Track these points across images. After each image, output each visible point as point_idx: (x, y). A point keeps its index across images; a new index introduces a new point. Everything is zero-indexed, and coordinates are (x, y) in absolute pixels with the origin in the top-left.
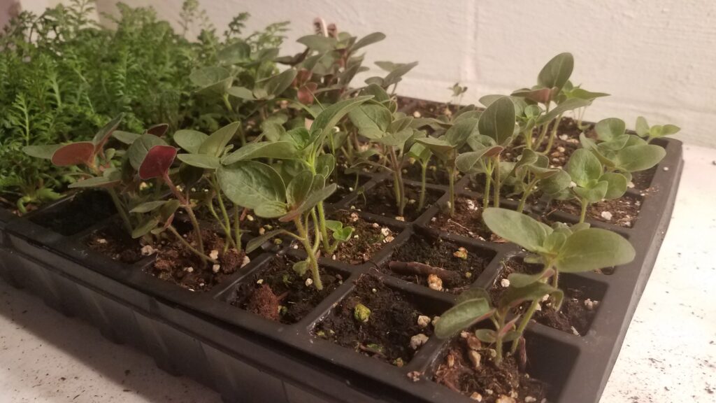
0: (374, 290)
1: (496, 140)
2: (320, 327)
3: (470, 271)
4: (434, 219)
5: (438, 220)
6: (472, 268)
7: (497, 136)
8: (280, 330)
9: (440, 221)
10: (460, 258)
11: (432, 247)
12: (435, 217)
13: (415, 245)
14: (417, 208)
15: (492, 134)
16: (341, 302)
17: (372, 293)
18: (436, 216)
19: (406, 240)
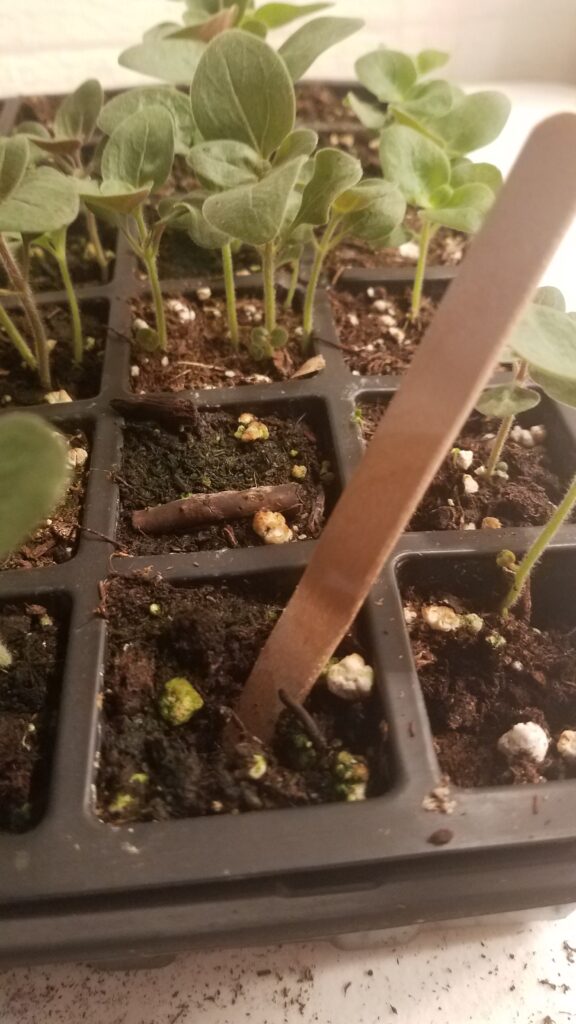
0: (154, 608)
1: (252, 146)
2: (109, 785)
3: (298, 460)
4: (135, 370)
5: (143, 369)
6: (294, 453)
7: (251, 134)
8: (21, 861)
9: (149, 368)
10: (258, 440)
11: (184, 439)
12: (133, 364)
13: (148, 449)
14: (72, 356)
15: (236, 133)
16: (107, 684)
17: (153, 617)
18: (134, 361)
19: (120, 445)
